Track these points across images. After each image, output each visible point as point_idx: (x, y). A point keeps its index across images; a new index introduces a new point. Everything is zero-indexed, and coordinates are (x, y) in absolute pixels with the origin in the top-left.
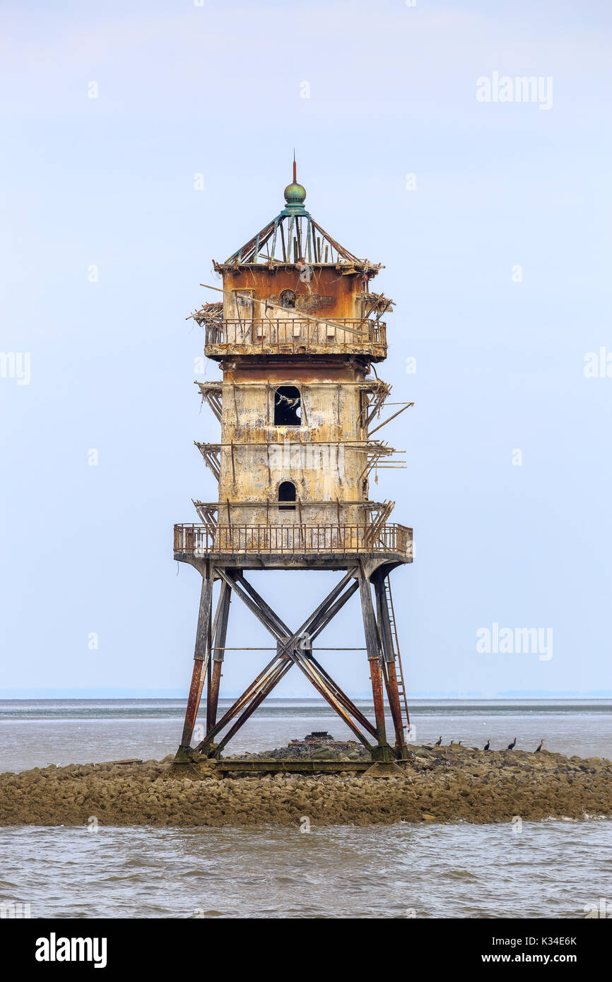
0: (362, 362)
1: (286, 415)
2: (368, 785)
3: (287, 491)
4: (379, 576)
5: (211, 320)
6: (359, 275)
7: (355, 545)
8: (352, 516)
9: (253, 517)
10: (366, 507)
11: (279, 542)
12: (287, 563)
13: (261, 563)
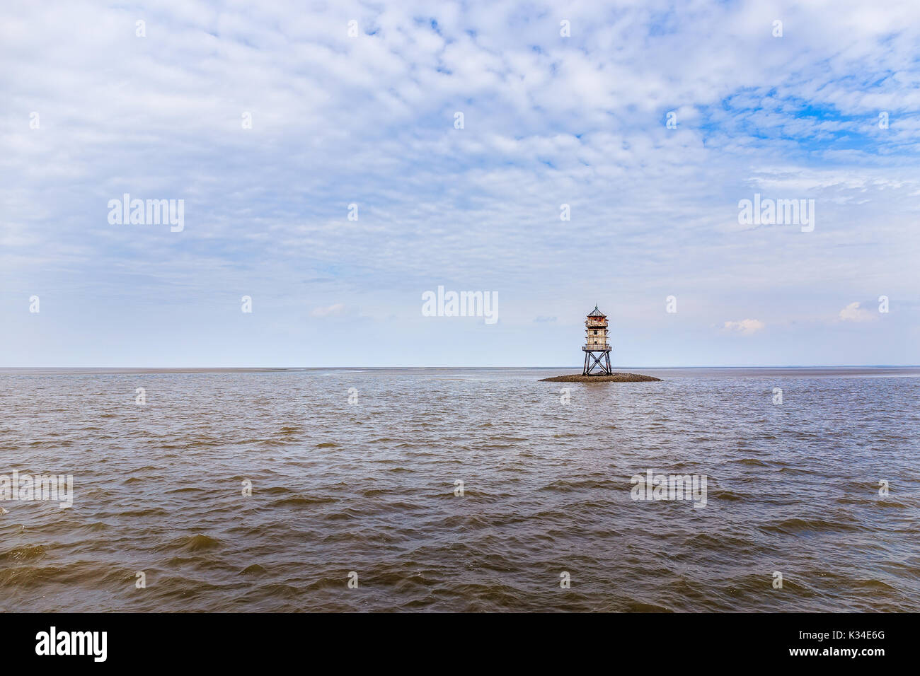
0: (605, 327)
1: (596, 333)
2: (605, 377)
3: (596, 342)
4: (608, 352)
5: (587, 322)
6: (604, 317)
7: (604, 349)
8: (604, 345)
9: (592, 346)
10: (606, 344)
11: (595, 349)
12: (596, 351)
13: (593, 351)
